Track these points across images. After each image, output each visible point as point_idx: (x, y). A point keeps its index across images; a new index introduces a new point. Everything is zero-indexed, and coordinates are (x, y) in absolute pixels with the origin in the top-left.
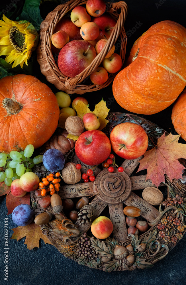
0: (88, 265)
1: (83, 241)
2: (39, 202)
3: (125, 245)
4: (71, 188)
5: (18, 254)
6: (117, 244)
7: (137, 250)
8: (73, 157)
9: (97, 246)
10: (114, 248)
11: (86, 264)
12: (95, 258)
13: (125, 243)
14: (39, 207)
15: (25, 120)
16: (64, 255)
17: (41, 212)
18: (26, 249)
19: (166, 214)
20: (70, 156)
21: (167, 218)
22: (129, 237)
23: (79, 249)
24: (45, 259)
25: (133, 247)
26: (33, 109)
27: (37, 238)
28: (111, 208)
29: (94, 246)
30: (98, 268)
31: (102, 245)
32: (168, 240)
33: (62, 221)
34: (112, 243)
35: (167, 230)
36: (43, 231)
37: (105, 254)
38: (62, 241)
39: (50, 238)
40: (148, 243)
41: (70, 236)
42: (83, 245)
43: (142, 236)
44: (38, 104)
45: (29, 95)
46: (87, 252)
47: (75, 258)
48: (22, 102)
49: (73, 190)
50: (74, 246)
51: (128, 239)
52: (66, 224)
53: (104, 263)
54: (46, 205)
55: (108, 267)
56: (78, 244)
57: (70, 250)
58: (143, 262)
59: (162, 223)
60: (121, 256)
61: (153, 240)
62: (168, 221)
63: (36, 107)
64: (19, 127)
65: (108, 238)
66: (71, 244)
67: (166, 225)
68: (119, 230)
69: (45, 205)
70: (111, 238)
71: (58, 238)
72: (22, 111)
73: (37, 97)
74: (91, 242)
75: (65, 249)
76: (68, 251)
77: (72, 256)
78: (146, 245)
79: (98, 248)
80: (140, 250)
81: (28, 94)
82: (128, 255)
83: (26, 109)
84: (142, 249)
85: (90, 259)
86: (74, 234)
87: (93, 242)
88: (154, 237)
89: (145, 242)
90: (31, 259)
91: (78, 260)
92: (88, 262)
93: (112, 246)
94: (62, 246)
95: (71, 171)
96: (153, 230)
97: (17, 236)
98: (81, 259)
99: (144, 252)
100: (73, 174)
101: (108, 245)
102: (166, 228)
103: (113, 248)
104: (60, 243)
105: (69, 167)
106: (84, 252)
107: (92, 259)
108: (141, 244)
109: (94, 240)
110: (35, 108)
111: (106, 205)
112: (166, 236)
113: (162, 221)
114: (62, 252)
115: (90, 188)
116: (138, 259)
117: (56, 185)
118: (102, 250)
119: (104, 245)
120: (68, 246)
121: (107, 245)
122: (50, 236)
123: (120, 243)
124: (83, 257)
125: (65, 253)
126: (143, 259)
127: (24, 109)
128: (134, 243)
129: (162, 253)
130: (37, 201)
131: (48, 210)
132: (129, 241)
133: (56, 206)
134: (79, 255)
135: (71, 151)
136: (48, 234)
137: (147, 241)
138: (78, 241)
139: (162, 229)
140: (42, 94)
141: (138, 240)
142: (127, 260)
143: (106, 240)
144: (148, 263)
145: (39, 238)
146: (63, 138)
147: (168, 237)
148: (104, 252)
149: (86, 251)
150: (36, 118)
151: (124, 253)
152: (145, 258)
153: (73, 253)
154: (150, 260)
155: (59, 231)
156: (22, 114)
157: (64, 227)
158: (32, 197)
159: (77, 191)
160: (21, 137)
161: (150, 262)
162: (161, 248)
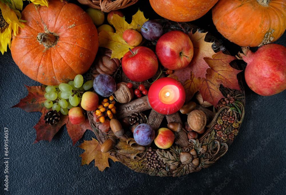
0: (158, 174)
1: (150, 155)
2: (100, 128)
3: (188, 150)
4: (126, 107)
5: (91, 176)
6: (181, 152)
7: (200, 152)
8: (121, 75)
9: (164, 157)
10: (180, 155)
11: (157, 174)
12: (163, 168)
13: (188, 149)
14: (101, 132)
15: (66, 51)
16: (135, 171)
17: (103, 136)
18: (97, 170)
19: (221, 115)
20: (118, 75)
21: (222, 118)
22: (190, 142)
23: (147, 163)
24: (116, 175)
25: (196, 151)
26: (71, 37)
27: (106, 159)
28: (169, 119)
29: (161, 157)
30: (168, 175)
31: (168, 155)
32: (226, 138)
33: (126, 141)
34: (176, 150)
35: (224, 129)
36: (110, 154)
37: (172, 163)
38: (130, 158)
39: (118, 158)
40: (209, 144)
41: (137, 154)
42: (151, 158)
43: (202, 139)
44: (74, 31)
45: (62, 23)
46: (156, 164)
47: (146, 171)
48: (56, 32)
49: (129, 108)
50: (142, 161)
51: (190, 144)
52: (131, 144)
53: (173, 170)
54: (108, 129)
55: (177, 173)
56: (146, 159)
57: (140, 166)
58: (208, 162)
59: (219, 124)
60: (187, 162)
61: (212, 140)
62: (224, 120)
63: (73, 34)
64: (62, 60)
65: (171, 147)
66: (140, 160)
67: (222, 125)
68: (180, 137)
69: (106, 130)
70: (174, 146)
71: (126, 157)
72: (60, 42)
73: (71, 23)
74: (157, 154)
75: (135, 165)
76: (138, 167)
77: (142, 170)
78: (207, 147)
79: (165, 159)
80: (202, 152)
81: (60, 22)
82: (193, 159)
83: (63, 38)
84: (204, 151)
85: (159, 169)
86: (140, 151)
87: (160, 154)
88: (213, 138)
89: (206, 144)
90: (105, 178)
91: (149, 172)
92: (158, 172)
93: (177, 154)
94: (132, 163)
95: (124, 93)
96: (211, 132)
97: (86, 161)
98: (151, 171)
99: (207, 153)
100: (127, 94)
101: (174, 154)
102: (223, 127)
103: (178, 155)
104: (129, 161)
105: (121, 89)
106: (153, 164)
107: (161, 169)
108: (203, 147)
109: (160, 153)
110: (72, 36)
111: (164, 117)
112: (224, 135)
113: (218, 122)
114: (133, 168)
115: (145, 103)
116: (203, 160)
117: (112, 110)
118: (169, 160)
119: (170, 154)
120: (137, 162)
121: (172, 154)
122: (118, 156)
123: (184, 149)
124: (153, 169)
125: (136, 169)
126: (207, 159)
127: (62, 39)
128: (197, 147)
129: (222, 150)
130: (97, 127)
131: (110, 133)
132: (191, 146)
133: (117, 132)
134: (149, 168)
135: (118, 69)
136: (116, 155)
137: (207, 143)
138: (145, 156)
139: (219, 129)
140: (75, 18)
141: (199, 144)
142: (193, 164)
143: (171, 149)
144: (212, 162)
145: (107, 158)
146: (107, 59)
147: (225, 135)
148: (171, 161)
149: (154, 163)
150: (77, 47)
151: (190, 159)
152: (208, 158)
153: (143, 167)
154: (213, 158)
155: (126, 152)
156: (61, 45)
157: (129, 146)
158: (91, 124)
159: (133, 109)
160: (67, 70)
161: (213, 160)
162: (221, 146)
